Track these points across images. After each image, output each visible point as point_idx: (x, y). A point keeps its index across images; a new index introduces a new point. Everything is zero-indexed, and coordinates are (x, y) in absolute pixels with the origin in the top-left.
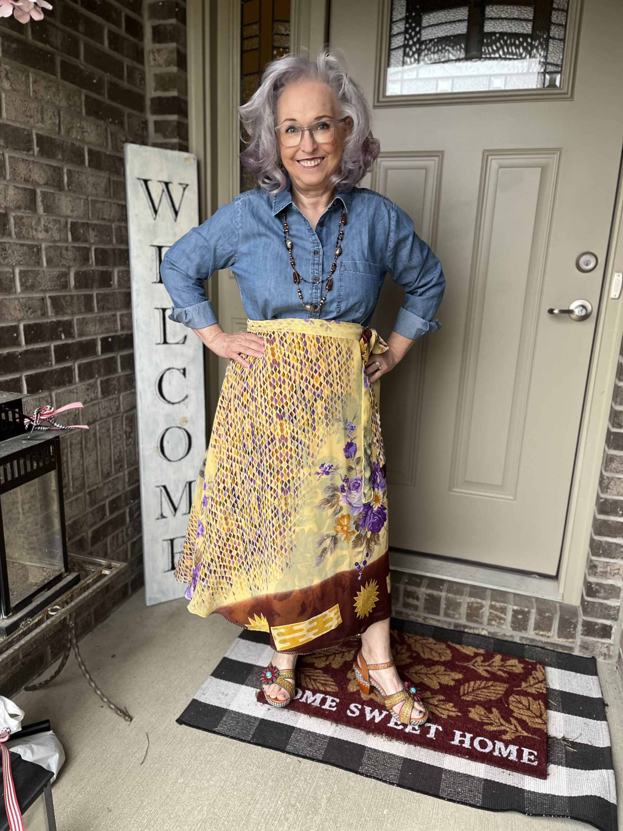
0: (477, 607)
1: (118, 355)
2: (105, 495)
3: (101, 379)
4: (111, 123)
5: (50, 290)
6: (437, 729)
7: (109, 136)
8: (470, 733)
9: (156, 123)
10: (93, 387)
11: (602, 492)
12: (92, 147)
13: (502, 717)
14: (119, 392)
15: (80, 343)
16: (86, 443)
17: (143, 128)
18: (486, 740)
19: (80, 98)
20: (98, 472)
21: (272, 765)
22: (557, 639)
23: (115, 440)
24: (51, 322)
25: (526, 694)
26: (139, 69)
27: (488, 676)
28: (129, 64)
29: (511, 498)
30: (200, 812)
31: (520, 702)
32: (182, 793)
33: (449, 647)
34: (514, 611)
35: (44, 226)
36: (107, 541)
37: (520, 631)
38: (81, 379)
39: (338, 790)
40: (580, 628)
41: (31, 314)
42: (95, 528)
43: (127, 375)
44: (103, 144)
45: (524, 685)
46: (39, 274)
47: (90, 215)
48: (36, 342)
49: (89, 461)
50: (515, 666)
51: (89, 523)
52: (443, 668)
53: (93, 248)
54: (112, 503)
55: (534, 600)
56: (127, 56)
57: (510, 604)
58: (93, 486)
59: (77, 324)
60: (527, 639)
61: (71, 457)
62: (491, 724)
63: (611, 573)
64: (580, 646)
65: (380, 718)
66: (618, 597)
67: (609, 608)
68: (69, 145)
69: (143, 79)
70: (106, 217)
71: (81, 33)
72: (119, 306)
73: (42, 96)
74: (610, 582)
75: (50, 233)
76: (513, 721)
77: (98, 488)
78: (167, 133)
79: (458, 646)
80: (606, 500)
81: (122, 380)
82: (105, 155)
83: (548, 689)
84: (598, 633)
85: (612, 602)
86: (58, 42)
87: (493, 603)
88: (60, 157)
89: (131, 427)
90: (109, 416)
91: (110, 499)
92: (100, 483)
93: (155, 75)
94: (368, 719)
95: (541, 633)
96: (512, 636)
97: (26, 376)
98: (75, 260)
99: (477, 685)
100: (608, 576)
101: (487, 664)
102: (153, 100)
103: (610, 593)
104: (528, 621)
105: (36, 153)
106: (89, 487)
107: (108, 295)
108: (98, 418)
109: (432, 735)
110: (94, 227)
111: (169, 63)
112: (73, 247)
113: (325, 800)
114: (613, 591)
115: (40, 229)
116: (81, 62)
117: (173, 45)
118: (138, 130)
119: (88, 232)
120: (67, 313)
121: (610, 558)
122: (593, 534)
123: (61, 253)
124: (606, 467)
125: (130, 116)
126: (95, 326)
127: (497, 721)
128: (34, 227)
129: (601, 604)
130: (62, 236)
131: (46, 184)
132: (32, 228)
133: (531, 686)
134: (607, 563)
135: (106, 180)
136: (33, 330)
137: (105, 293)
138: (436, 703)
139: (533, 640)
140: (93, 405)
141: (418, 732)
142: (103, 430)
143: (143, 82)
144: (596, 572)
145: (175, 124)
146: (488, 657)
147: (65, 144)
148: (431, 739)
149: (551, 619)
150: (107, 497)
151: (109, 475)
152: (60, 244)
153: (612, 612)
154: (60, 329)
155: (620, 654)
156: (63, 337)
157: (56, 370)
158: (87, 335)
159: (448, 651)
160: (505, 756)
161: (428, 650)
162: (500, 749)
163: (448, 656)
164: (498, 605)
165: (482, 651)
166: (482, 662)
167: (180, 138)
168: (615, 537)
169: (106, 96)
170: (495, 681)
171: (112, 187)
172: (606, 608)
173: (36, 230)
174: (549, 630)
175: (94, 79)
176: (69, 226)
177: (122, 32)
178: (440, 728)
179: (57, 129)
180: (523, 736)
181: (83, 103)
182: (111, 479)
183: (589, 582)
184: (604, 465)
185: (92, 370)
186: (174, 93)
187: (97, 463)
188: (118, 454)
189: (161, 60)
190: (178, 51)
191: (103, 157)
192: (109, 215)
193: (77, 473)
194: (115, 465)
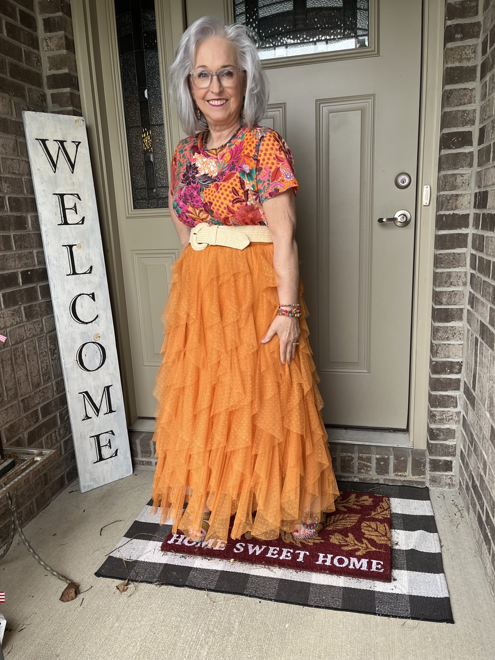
0: (348, 460)
1: (38, 286)
2: (37, 402)
3: (24, 305)
4: (14, 96)
7: (13, 106)
9: (53, 95)
10: (18, 312)
11: (433, 357)
14: (42, 316)
15: (2, 276)
16: (16, 359)
17: (42, 100)
20: (29, 383)
21: (193, 602)
22: (412, 477)
23: (42, 356)
26: (35, 54)
28: (26, 49)
29: (366, 372)
30: (134, 647)
32: (118, 634)
34: (377, 459)
36: (42, 441)
37: (383, 474)
38: (6, 307)
39: (247, 614)
40: (428, 466)
42: (30, 430)
43: (46, 302)
44: (8, 112)
47: (2, 170)
49: (20, 374)
51: (25, 426)
53: (7, 197)
54: (43, 408)
55: (391, 449)
56: (24, 43)
57: (374, 454)
58: (25, 395)
60: (389, 480)
63: (446, 419)
64: (430, 480)
66: (454, 438)
67: (448, 447)
69: (39, 61)
70: (16, 171)
72: (35, 245)
74: (447, 426)
77: (30, 395)
78: (63, 103)
80: (437, 362)
81: (43, 306)
82: (12, 121)
84: (442, 468)
85: (450, 442)
87: (360, 455)
91: (42, 405)
92: (31, 392)
93: (49, 57)
95: (399, 474)
96: (377, 479)
100: (445, 421)
102: (48, 77)
103: (448, 435)
104: (388, 466)
106: (21, 395)
107: (24, 236)
108: (25, 339)
110: (6, 180)
111: (59, 47)
113: (237, 624)
114: (450, 433)
117: (61, 33)
118: (37, 101)
119: (2, 183)
121: (445, 407)
122: (430, 391)
124: (434, 336)
125: (30, 90)
126: (15, 261)
129: (442, 445)
134: (443, 411)
135: (13, 142)
137: (21, 235)
139: (393, 481)
140: (20, 327)
142: (30, 348)
143: (39, 64)
144: (435, 420)
145: (68, 95)
149: (405, 462)
150: (39, 403)
151: (38, 385)
153: (450, 450)
155: (460, 482)
158: (9, 269)
164: (364, 456)
167: (74, 106)
168: (447, 391)
169: (8, 74)
171: (19, 147)
172: (446, 447)
174: (406, 471)
177: (18, 23)
182: (41, 388)
183: (431, 429)
184: (433, 336)
185: (16, 298)
186: (66, 71)
187: (27, 375)
188: (46, 368)
189: (52, 45)
190: (66, 38)
191: (9, 123)
192: (19, 170)
193: (10, 384)
194: (43, 377)
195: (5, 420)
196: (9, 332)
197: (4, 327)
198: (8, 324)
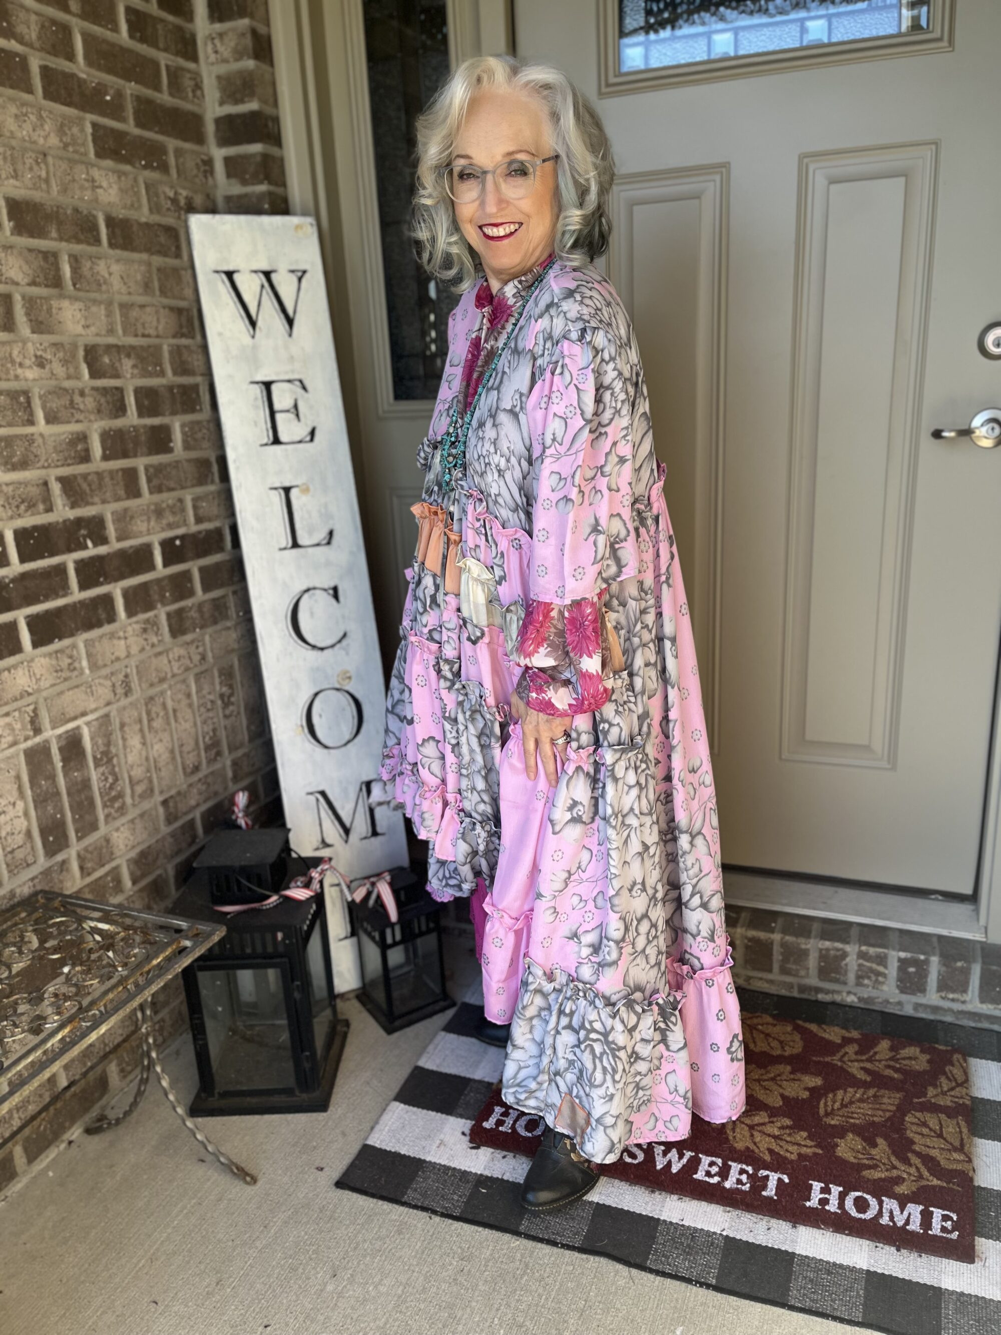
0: (836, 956)
1: (194, 567)
2: (193, 802)
3: (167, 609)
4: (145, 167)
5: (57, 466)
6: (780, 1180)
7: (143, 191)
8: (839, 1185)
9: (228, 160)
10: (153, 624)
12: (114, 215)
13: (894, 1153)
14: (203, 628)
15: (121, 553)
16: (150, 720)
17: (205, 172)
18: (865, 1196)
19: (82, 130)
20: (176, 768)
22: (979, 1005)
23: (203, 710)
24: (65, 521)
25: (935, 1109)
26: (189, 71)
27: (869, 1079)
28: (170, 63)
29: (887, 766)
31: (925, 1124)
33: (797, 1028)
34: (900, 960)
35: (36, 356)
37: (913, 993)
38: (130, 613)
41: (26, 511)
43: (214, 600)
44: (132, 205)
45: (931, 1091)
46: (33, 441)
47: (120, 332)
48: (42, 557)
49: (159, 749)
50: (915, 1059)
51: (169, 852)
52: (789, 1068)
53: (131, 388)
54: (206, 815)
55: (935, 940)
56: (166, 50)
57: (894, 948)
58: (169, 790)
59: (114, 522)
60: (927, 1007)
61: (125, 747)
62: (874, 1167)
65: (680, 1165)
68: (69, 212)
69: (198, 86)
70: (152, 332)
71: (74, 15)
72: (189, 484)
73: (12, 132)
75: (48, 367)
76: (915, 1160)
77: (179, 793)
78: (247, 176)
79: (813, 1027)
81: (206, 609)
82: (140, 224)
83: (974, 1099)
86: (32, 33)
87: (863, 948)
88: (54, 234)
89: (231, 687)
90: (187, 669)
91: (204, 807)
92: (181, 784)
93: (219, 78)
94: (659, 1167)
95: (951, 996)
96: (900, 1004)
97: (27, 617)
98: (99, 411)
99: (849, 1095)
101: (864, 1058)
102: (218, 121)
104: (926, 976)
105: (8, 233)
106: (161, 792)
107: (167, 465)
108: (169, 675)
109: (770, 1191)
110: (129, 351)
111: (239, 55)
112: (94, 389)
115: (27, 362)
116: (80, 67)
117: (244, 23)
118: (196, 176)
119: (120, 360)
120: (93, 504)
123: (72, 401)
125: (178, 152)
126: (149, 520)
127: (885, 1161)
128: (18, 360)
130: (72, 370)
131: (33, 283)
132: (13, 362)
133: (944, 1093)
135: (143, 267)
136: (33, 537)
137: (160, 464)
138: (777, 1133)
139: (936, 1009)
140: (157, 655)
141: (747, 1187)
143: (199, 93)
145: (259, 159)
146: (866, 1045)
147: (61, 211)
148: (770, 1198)
149: (966, 971)
150: (198, 805)
151: (196, 769)
152: (67, 384)
154: (83, 532)
156: (89, 543)
157: (82, 603)
158: (135, 537)
159: (797, 1037)
160: (900, 1224)
161: (762, 1036)
162: (891, 1212)
163: (796, 1046)
164: (872, 951)
165: (855, 1034)
166: (856, 1053)
167: (270, 183)
169: (131, 121)
170: (879, 1088)
173: (21, 365)
175: (106, 94)
176: (81, 353)
177: (153, 8)
178: (786, 1180)
179: (44, 186)
180: (934, 1187)
181: (90, 138)
182: (200, 775)
185: (149, 596)
186: (253, 106)
187: (172, 752)
188: (211, 734)
189: (226, 50)
190: (254, 32)
191: (135, 228)
192: (157, 328)
193: (138, 773)
194: (206, 752)
195: (130, 843)
196: (137, 667)
197: (127, 656)
198: (134, 650)
